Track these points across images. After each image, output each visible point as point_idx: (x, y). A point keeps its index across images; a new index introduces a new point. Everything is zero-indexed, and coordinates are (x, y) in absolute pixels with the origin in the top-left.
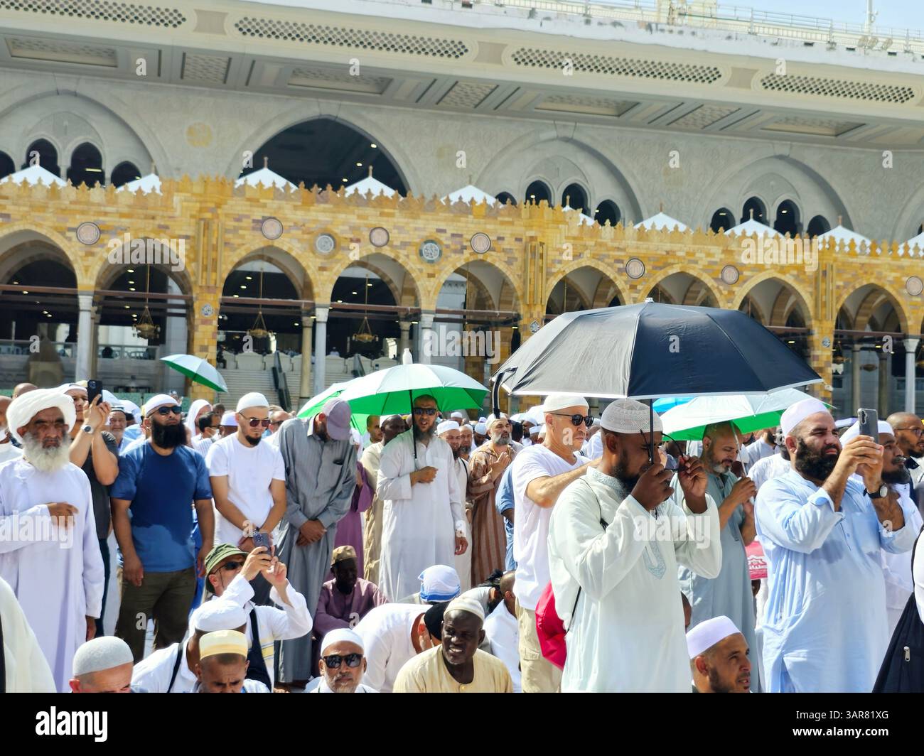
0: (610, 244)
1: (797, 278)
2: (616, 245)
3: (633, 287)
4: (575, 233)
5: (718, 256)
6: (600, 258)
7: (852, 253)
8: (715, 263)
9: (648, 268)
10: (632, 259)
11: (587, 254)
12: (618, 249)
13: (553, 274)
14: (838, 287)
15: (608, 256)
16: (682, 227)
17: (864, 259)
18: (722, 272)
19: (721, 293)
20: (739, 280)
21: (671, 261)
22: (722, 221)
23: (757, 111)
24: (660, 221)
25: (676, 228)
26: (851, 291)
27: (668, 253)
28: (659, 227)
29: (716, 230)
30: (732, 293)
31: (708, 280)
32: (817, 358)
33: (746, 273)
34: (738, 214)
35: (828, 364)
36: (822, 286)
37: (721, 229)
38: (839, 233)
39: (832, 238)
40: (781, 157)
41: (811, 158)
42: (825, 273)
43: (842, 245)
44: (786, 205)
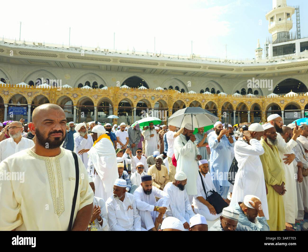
0: (183, 96)
1: (215, 101)
2: (184, 96)
3: (187, 103)
4: (177, 94)
5: (202, 98)
6: (182, 98)
7: (224, 97)
8: (201, 99)
9: (190, 100)
10: (187, 98)
11: (179, 98)
12: (185, 97)
13: (174, 101)
14: (222, 102)
15: (183, 98)
16: (195, 93)
17: (226, 98)
18: (202, 100)
19: (202, 104)
20: (205, 102)
21: (193, 99)
22: (202, 92)
23: (207, 73)
24: (192, 92)
25: (194, 93)
26: (224, 103)
27: (193, 97)
28: (191, 93)
29: (201, 93)
30: (204, 104)
31: (200, 102)
32: (219, 114)
33: (206, 100)
34: (205, 90)
35: (220, 115)
36: (219, 102)
37: (202, 93)
38: (222, 93)
39: (221, 94)
40: (212, 81)
41: (217, 81)
42: (220, 100)
43: (222, 95)
44: (213, 89)
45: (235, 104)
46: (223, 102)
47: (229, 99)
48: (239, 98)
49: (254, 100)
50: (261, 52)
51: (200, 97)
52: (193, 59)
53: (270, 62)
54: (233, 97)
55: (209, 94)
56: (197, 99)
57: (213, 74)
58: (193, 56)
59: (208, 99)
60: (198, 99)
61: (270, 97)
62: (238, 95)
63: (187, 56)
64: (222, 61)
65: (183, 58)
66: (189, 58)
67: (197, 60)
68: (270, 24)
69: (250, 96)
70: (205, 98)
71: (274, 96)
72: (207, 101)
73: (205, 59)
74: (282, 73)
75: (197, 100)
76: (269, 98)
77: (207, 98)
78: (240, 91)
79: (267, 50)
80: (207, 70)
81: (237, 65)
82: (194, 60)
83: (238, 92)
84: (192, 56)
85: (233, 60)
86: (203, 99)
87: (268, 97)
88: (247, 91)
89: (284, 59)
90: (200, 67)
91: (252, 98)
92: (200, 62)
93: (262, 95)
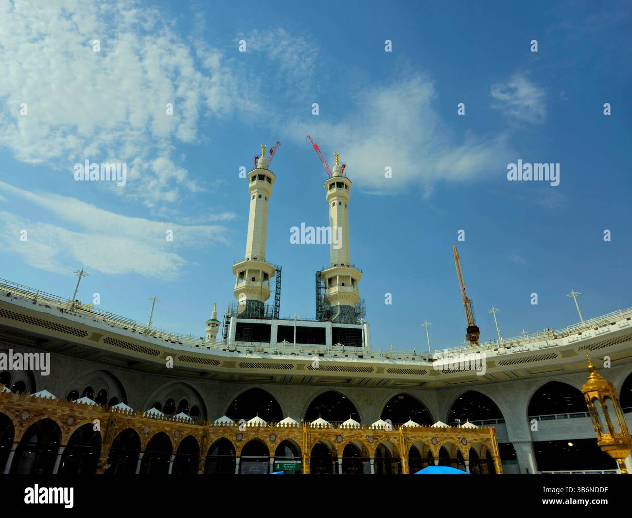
45: (147, 436)
46: (119, 429)
47: (133, 420)
48: (159, 421)
49: (187, 428)
50: (217, 327)
51: (63, 411)
52: (71, 312)
53: (230, 351)
54: (146, 417)
55: (91, 403)
56: (53, 414)
57: (110, 356)
58: (73, 306)
59: (84, 419)
60: (56, 414)
61: (220, 425)
62: (156, 414)
63: (58, 302)
64: (138, 329)
65: (48, 303)
66: (63, 307)
67: (83, 317)
68: (238, 282)
69: (182, 417)
70: (77, 414)
71: (226, 423)
72: (79, 423)
73: (101, 318)
74: (246, 375)
75: (53, 419)
76: (217, 426)
77: (81, 413)
78: (163, 405)
79: (227, 326)
80: (101, 345)
81: (169, 345)
82: (75, 315)
83: (158, 406)
84: (71, 304)
85: (161, 333)
86: (71, 416)
87: (215, 425)
88: (177, 405)
89: (252, 349)
90: (83, 334)
91: (185, 423)
92: (88, 322)
93: (206, 418)
